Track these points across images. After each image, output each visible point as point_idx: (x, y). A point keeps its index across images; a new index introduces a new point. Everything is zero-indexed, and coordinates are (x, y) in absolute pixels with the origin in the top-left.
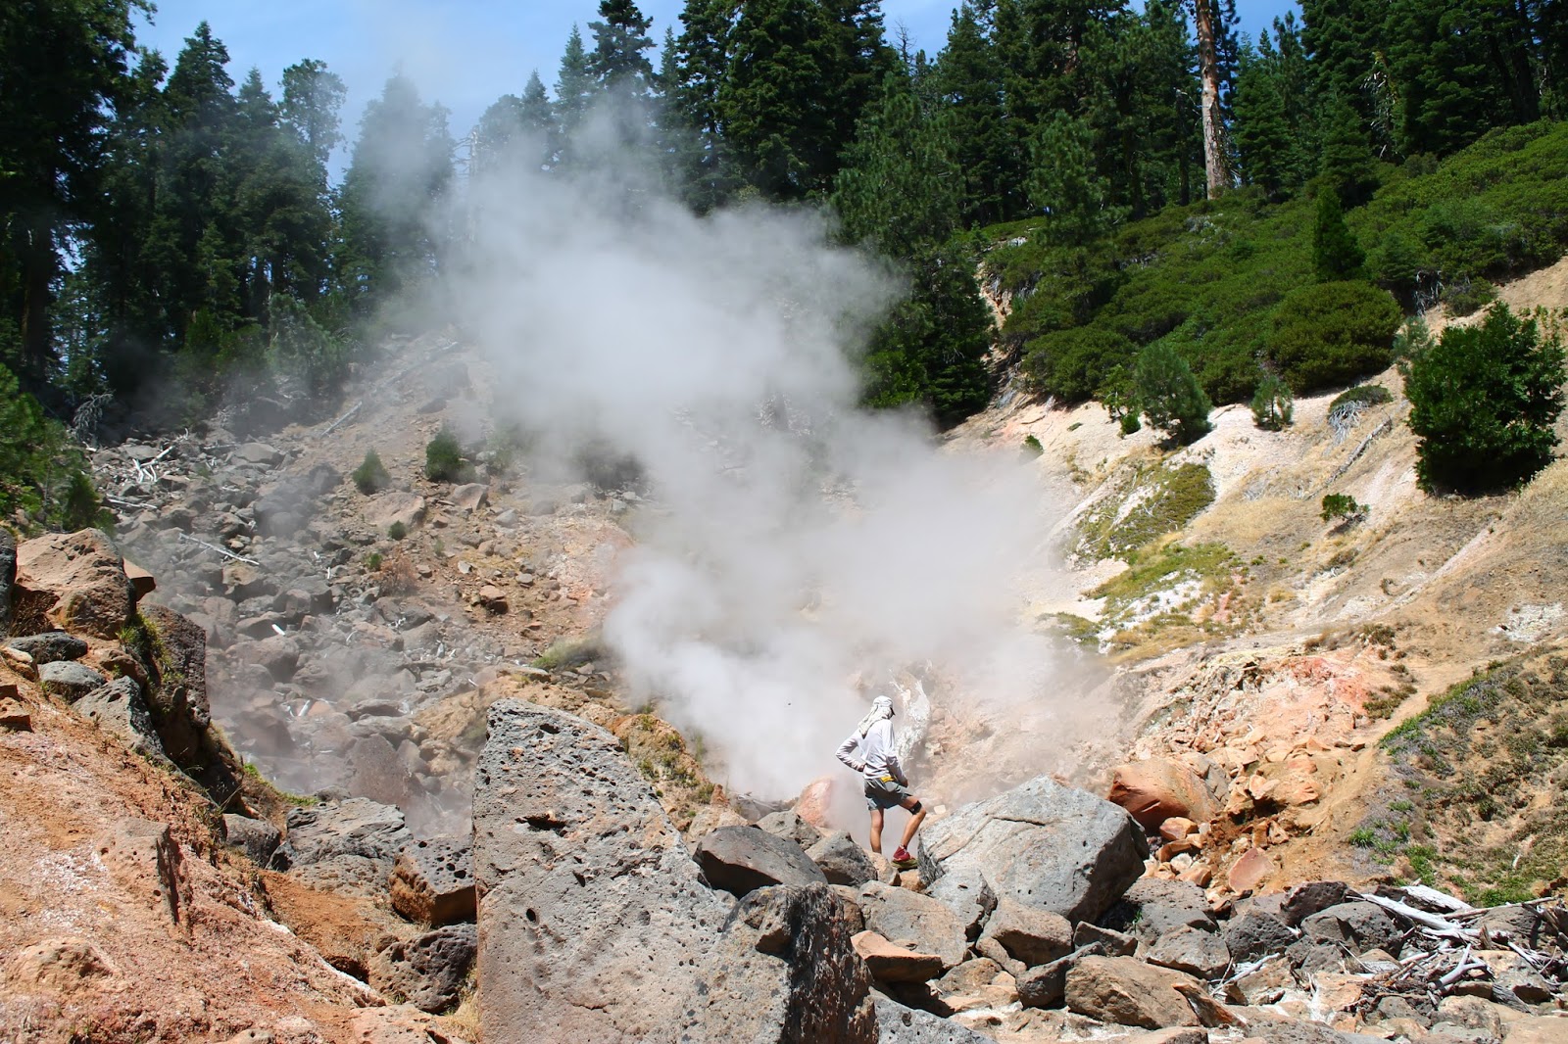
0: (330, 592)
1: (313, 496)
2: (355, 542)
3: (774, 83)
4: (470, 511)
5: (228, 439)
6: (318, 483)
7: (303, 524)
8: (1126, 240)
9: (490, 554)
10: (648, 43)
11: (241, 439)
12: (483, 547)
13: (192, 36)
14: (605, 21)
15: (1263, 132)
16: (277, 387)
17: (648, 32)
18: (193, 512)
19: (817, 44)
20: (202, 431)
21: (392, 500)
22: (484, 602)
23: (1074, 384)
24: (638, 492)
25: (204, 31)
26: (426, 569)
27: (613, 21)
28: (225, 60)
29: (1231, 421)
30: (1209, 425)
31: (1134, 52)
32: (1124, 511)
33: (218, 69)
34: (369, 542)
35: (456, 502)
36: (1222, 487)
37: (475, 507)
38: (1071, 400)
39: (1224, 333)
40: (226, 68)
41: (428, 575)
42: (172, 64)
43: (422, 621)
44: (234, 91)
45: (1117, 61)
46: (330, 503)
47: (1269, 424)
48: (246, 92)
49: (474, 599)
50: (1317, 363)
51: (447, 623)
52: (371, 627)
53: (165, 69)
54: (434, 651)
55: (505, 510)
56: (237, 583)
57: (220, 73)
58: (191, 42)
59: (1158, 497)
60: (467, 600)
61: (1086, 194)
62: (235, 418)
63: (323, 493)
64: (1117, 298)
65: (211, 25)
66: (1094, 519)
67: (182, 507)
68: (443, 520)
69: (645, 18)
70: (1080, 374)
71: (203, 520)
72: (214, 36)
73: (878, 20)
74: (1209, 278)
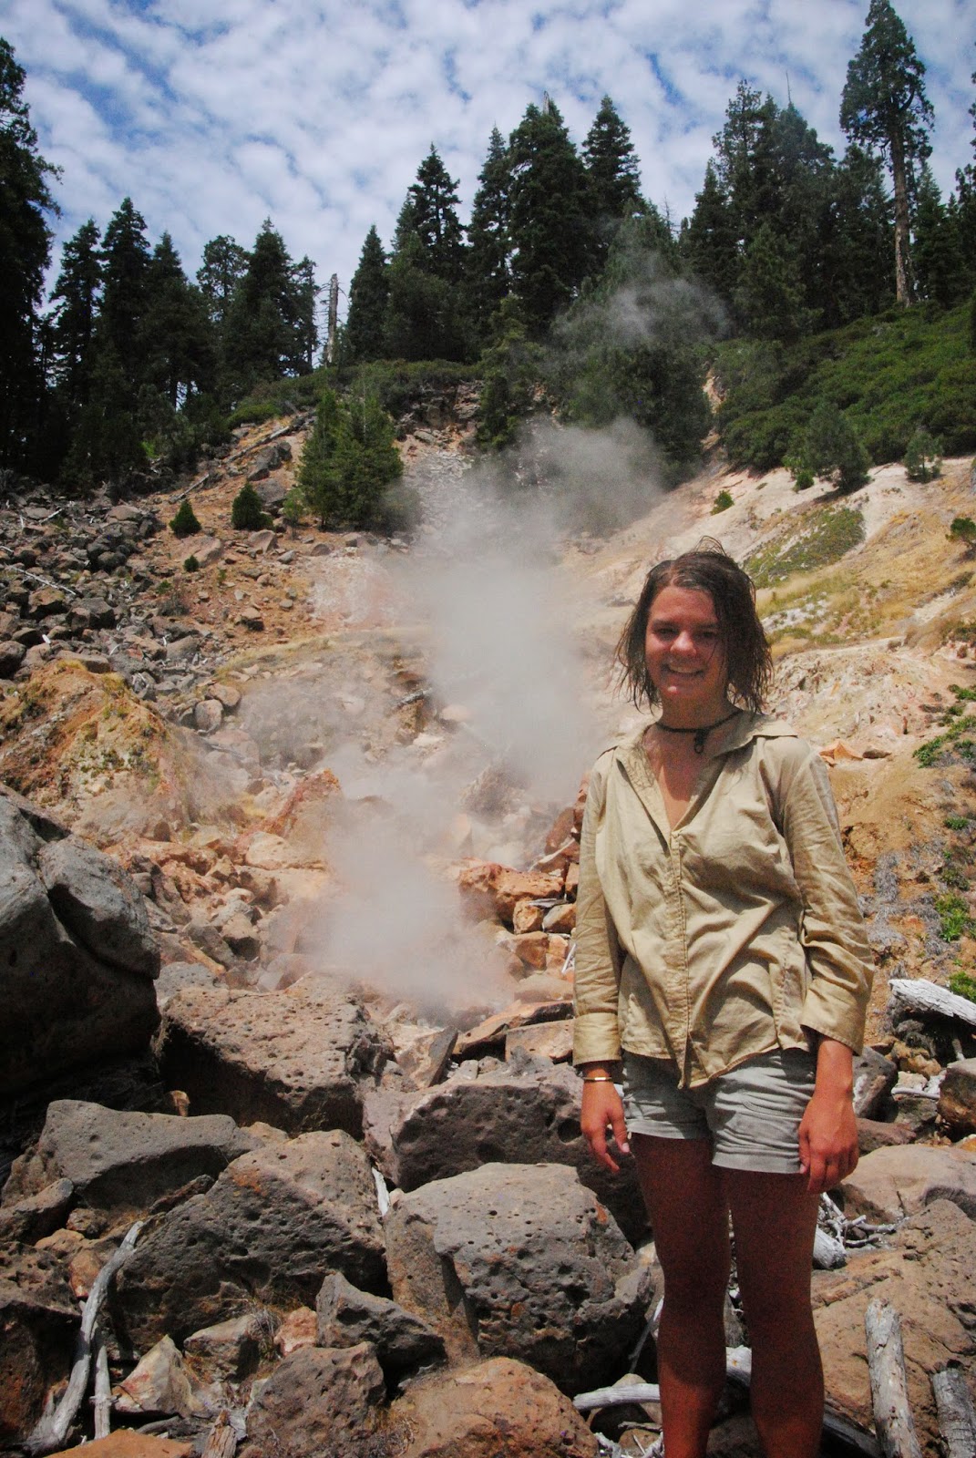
0: (111, 611)
1: (137, 539)
2: (156, 575)
3: (546, 225)
4: (260, 552)
5: (105, 502)
6: (143, 529)
7: (122, 562)
8: (822, 343)
9: (265, 584)
10: (455, 200)
11: (115, 503)
12: (261, 579)
13: (118, 209)
14: (421, 184)
15: (938, 250)
16: (149, 464)
17: (455, 192)
18: (37, 552)
19: (582, 193)
20: (90, 497)
21: (195, 542)
22: (245, 622)
23: (766, 454)
24: (408, 539)
25: (127, 206)
26: (205, 594)
27: (428, 183)
28: (143, 227)
29: (888, 476)
30: (868, 478)
31: (834, 190)
32: (785, 548)
33: (138, 233)
34: (168, 575)
35: (251, 545)
36: (871, 529)
37: (265, 548)
38: (763, 466)
39: (889, 406)
40: (144, 233)
41: (206, 600)
42: (103, 230)
43: (183, 635)
44: (151, 251)
45: (819, 198)
46: (148, 546)
47: (919, 477)
48: (159, 251)
49: (237, 619)
50: (965, 428)
51: (209, 637)
52: (139, 640)
53: (99, 236)
54: (190, 660)
55: (287, 551)
56: (40, 603)
57: (139, 237)
58: (118, 214)
59: (815, 538)
60: (232, 620)
61: (784, 298)
62: (112, 489)
63: (146, 538)
64: (808, 383)
65: (133, 201)
66: (759, 556)
67: (29, 548)
68: (233, 557)
69: (453, 181)
70: (770, 447)
71: (44, 558)
72: (135, 208)
73: (637, 176)
74: (884, 365)
